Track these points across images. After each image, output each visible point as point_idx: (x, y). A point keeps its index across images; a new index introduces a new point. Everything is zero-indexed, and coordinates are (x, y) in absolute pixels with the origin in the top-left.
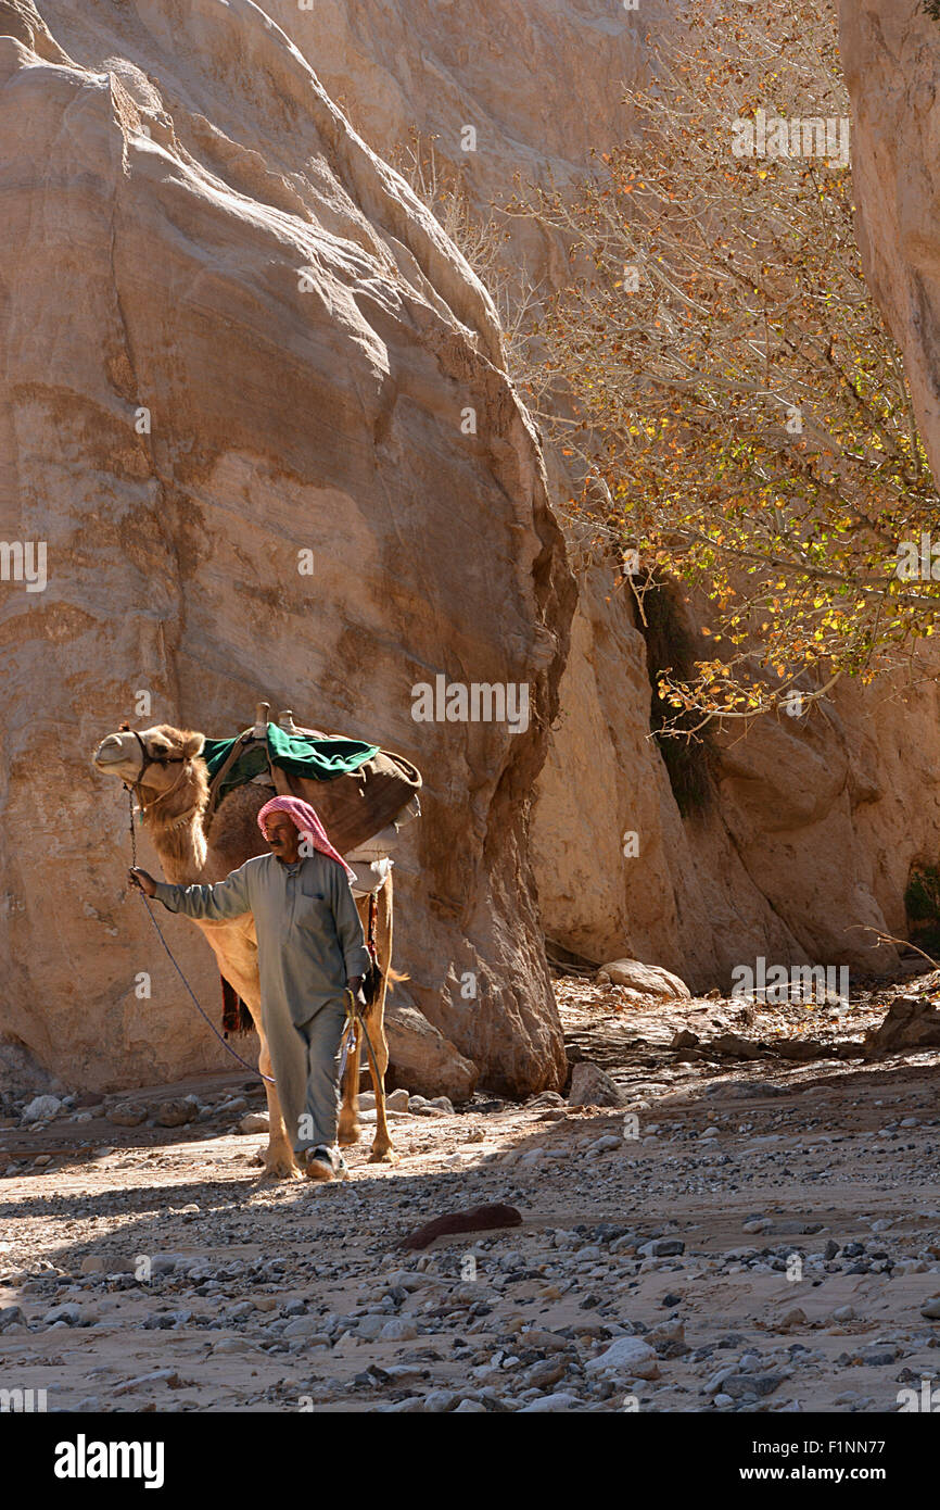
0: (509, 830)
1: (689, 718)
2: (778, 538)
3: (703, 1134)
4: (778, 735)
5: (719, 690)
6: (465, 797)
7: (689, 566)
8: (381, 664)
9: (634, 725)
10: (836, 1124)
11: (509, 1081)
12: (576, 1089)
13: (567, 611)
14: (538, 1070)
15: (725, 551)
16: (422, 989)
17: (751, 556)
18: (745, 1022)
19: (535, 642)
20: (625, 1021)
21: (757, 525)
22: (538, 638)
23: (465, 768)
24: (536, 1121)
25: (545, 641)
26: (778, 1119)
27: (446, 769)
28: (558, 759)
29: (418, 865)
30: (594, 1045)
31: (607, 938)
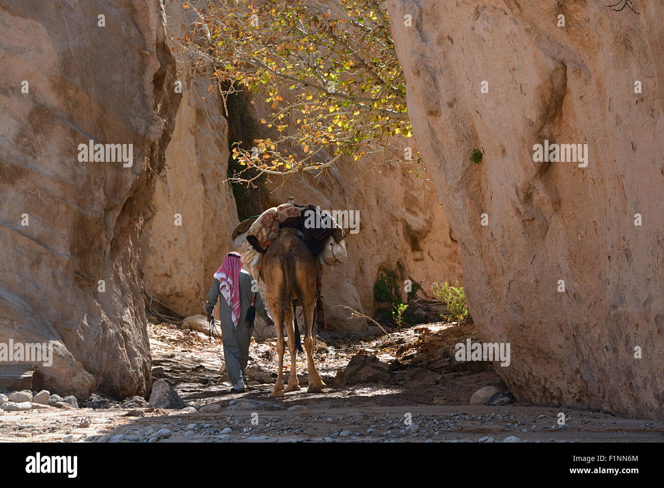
0: (128, 236)
1: (250, 173)
2: (310, 69)
3: (222, 432)
4: (304, 186)
5: (269, 157)
6: (101, 214)
7: (254, 81)
8: (56, 130)
9: (217, 174)
10: (302, 431)
11: (115, 388)
12: (154, 396)
13: (174, 106)
14: (134, 382)
15: (277, 74)
16: (66, 329)
17: (293, 79)
18: (268, 358)
19: (151, 123)
20: (195, 353)
21: (298, 60)
22: (154, 122)
23: (103, 197)
24: (124, 416)
25: (158, 123)
26: (268, 425)
27: (91, 196)
28: (169, 191)
29: (69, 253)
30: (173, 368)
31: (190, 301)
